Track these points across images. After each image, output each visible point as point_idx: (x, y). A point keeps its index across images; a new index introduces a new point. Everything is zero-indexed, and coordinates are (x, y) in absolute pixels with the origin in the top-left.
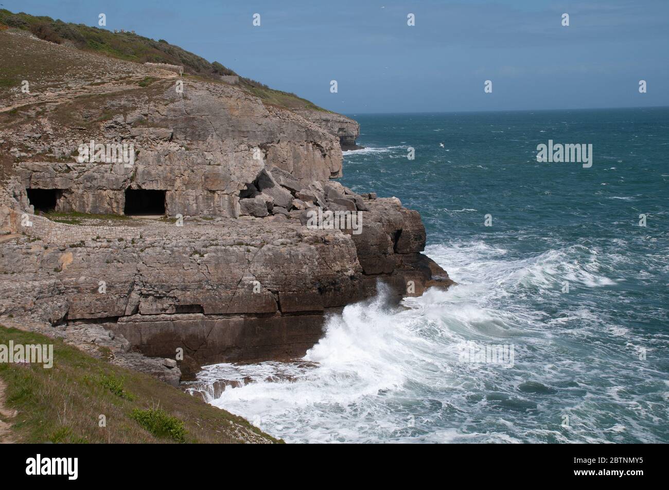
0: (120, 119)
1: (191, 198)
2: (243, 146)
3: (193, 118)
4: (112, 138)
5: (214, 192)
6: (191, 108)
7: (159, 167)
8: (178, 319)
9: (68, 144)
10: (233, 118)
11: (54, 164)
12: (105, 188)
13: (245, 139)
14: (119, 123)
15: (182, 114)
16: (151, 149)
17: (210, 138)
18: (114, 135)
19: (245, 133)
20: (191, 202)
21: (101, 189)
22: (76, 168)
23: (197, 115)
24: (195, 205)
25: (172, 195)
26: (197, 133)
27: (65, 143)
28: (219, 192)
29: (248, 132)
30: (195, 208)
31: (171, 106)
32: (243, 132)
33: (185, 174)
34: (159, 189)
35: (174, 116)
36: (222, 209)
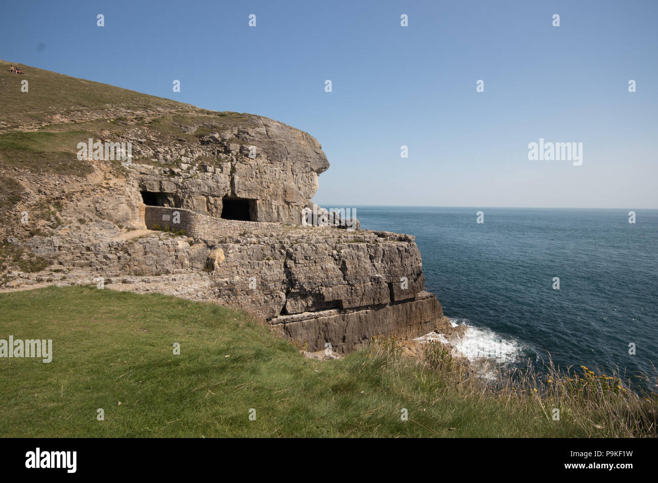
0: (217, 135)
1: (274, 207)
2: (307, 168)
3: (274, 142)
4: (210, 151)
5: (288, 203)
6: (272, 134)
7: (251, 179)
8: (321, 315)
9: (172, 152)
10: (301, 145)
11: (159, 168)
12: (206, 194)
13: (309, 164)
14: (216, 138)
15: (266, 138)
16: (245, 163)
17: (284, 159)
18: (211, 149)
19: (309, 159)
20: (274, 211)
21: (203, 195)
22: (181, 173)
23: (277, 140)
24: (276, 213)
25: (260, 204)
26: (276, 154)
27: (170, 151)
28: (293, 204)
29: (311, 158)
30: (277, 216)
31: (257, 129)
32: (308, 158)
33: (270, 187)
34: (250, 198)
35: (261, 139)
36: (294, 218)
